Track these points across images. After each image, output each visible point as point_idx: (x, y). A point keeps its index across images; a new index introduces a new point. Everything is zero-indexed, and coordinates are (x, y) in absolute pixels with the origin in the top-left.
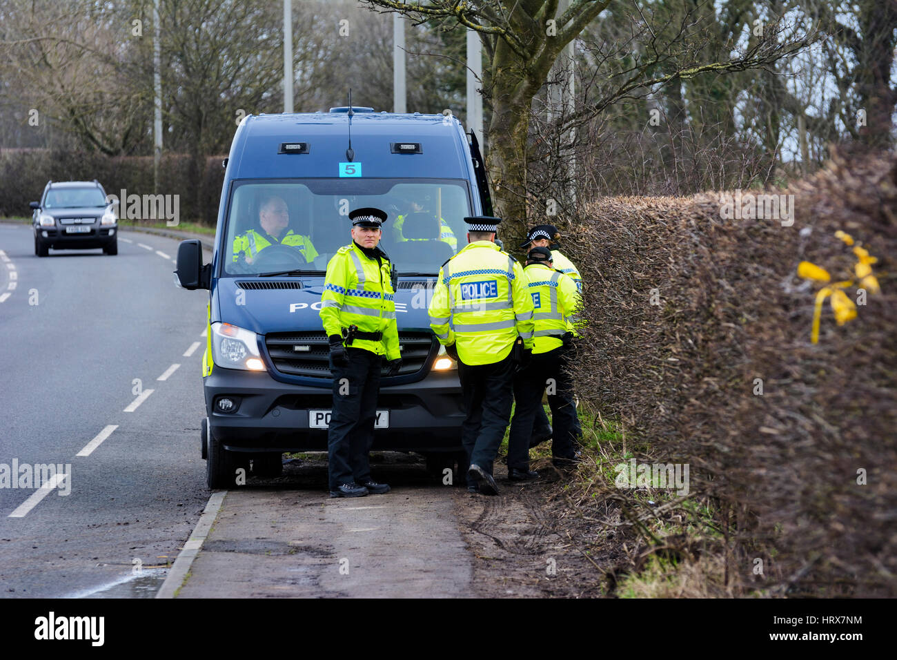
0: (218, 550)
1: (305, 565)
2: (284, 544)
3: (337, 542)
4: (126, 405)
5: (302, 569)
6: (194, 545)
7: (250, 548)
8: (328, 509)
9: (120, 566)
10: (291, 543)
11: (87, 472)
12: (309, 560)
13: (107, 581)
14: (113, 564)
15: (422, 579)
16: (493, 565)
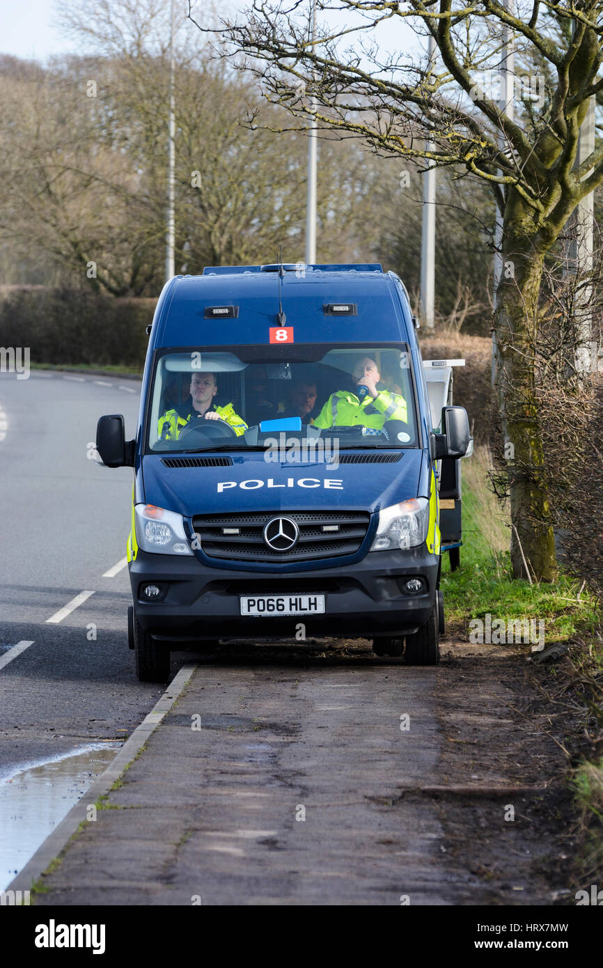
0: (178, 724)
1: (267, 742)
2: (250, 720)
3: (304, 721)
4: (105, 570)
5: (263, 747)
6: (154, 719)
7: (213, 724)
8: (301, 686)
9: (76, 738)
10: (256, 719)
11: (56, 640)
12: (272, 738)
14: (70, 736)
15: (385, 760)
16: (465, 749)
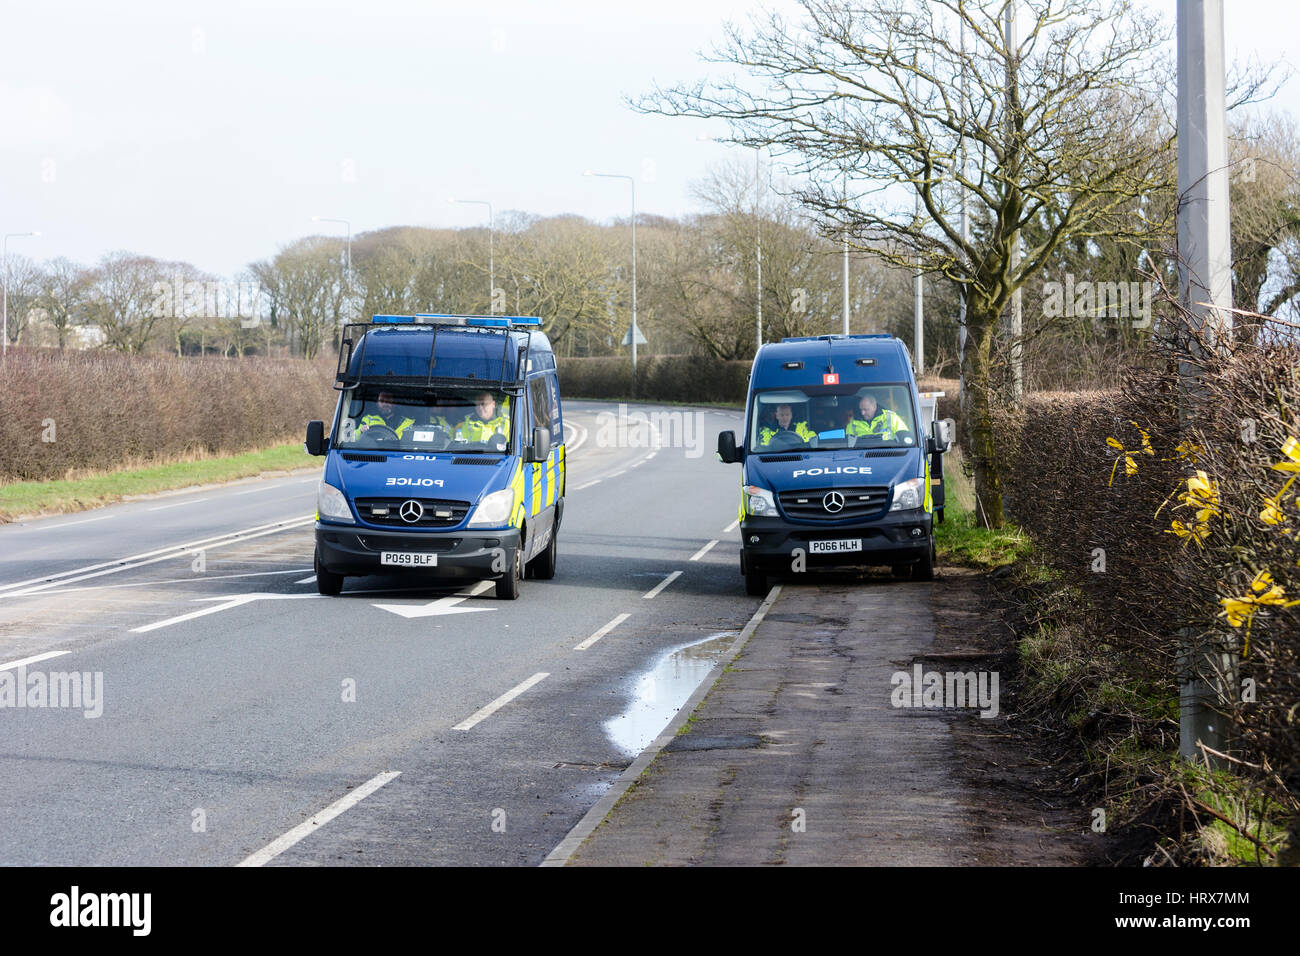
0: (773, 619)
1: (828, 630)
2: (817, 617)
3: (851, 617)
4: (725, 528)
5: (826, 633)
6: (758, 617)
7: (795, 620)
8: (848, 595)
9: (711, 630)
10: (821, 616)
11: (696, 571)
12: (832, 627)
13: (702, 639)
14: (707, 628)
15: (902, 639)
16: (950, 631)
